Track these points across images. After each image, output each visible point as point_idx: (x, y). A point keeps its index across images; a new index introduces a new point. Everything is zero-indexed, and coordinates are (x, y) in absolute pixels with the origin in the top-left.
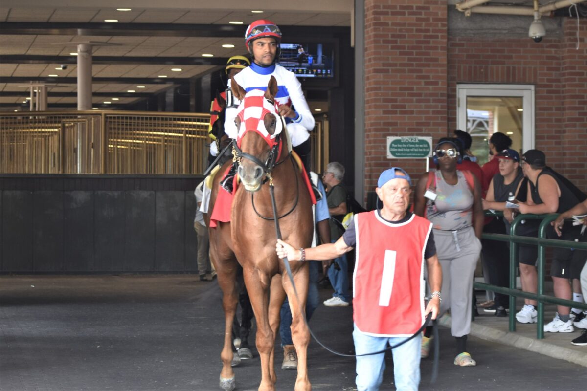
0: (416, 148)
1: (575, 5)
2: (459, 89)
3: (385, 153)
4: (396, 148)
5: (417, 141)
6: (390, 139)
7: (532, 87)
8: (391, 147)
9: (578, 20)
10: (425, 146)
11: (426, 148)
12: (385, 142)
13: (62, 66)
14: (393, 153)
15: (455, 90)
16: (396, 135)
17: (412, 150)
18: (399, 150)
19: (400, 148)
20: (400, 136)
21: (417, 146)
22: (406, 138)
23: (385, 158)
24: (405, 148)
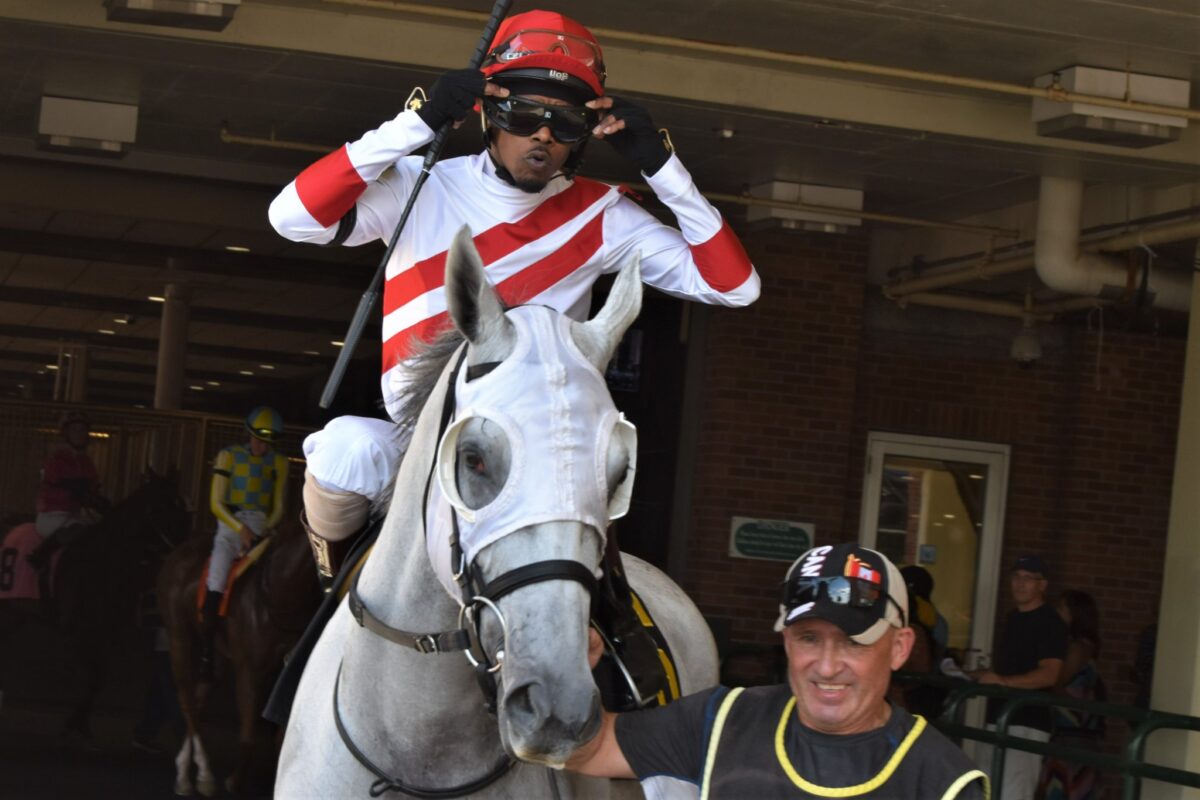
0: (784, 541)
1: (1101, 309)
2: (873, 440)
3: (726, 545)
4: (747, 538)
5: (787, 530)
6: (738, 522)
7: (1006, 449)
8: (738, 536)
9: (1101, 334)
10: (801, 539)
11: (801, 543)
12: (728, 525)
13: (127, 316)
14: (741, 547)
15: (864, 443)
16: (749, 515)
17: (776, 545)
18: (753, 543)
19: (754, 539)
20: (756, 516)
21: (786, 538)
22: (767, 523)
23: (725, 556)
24: (763, 539)
